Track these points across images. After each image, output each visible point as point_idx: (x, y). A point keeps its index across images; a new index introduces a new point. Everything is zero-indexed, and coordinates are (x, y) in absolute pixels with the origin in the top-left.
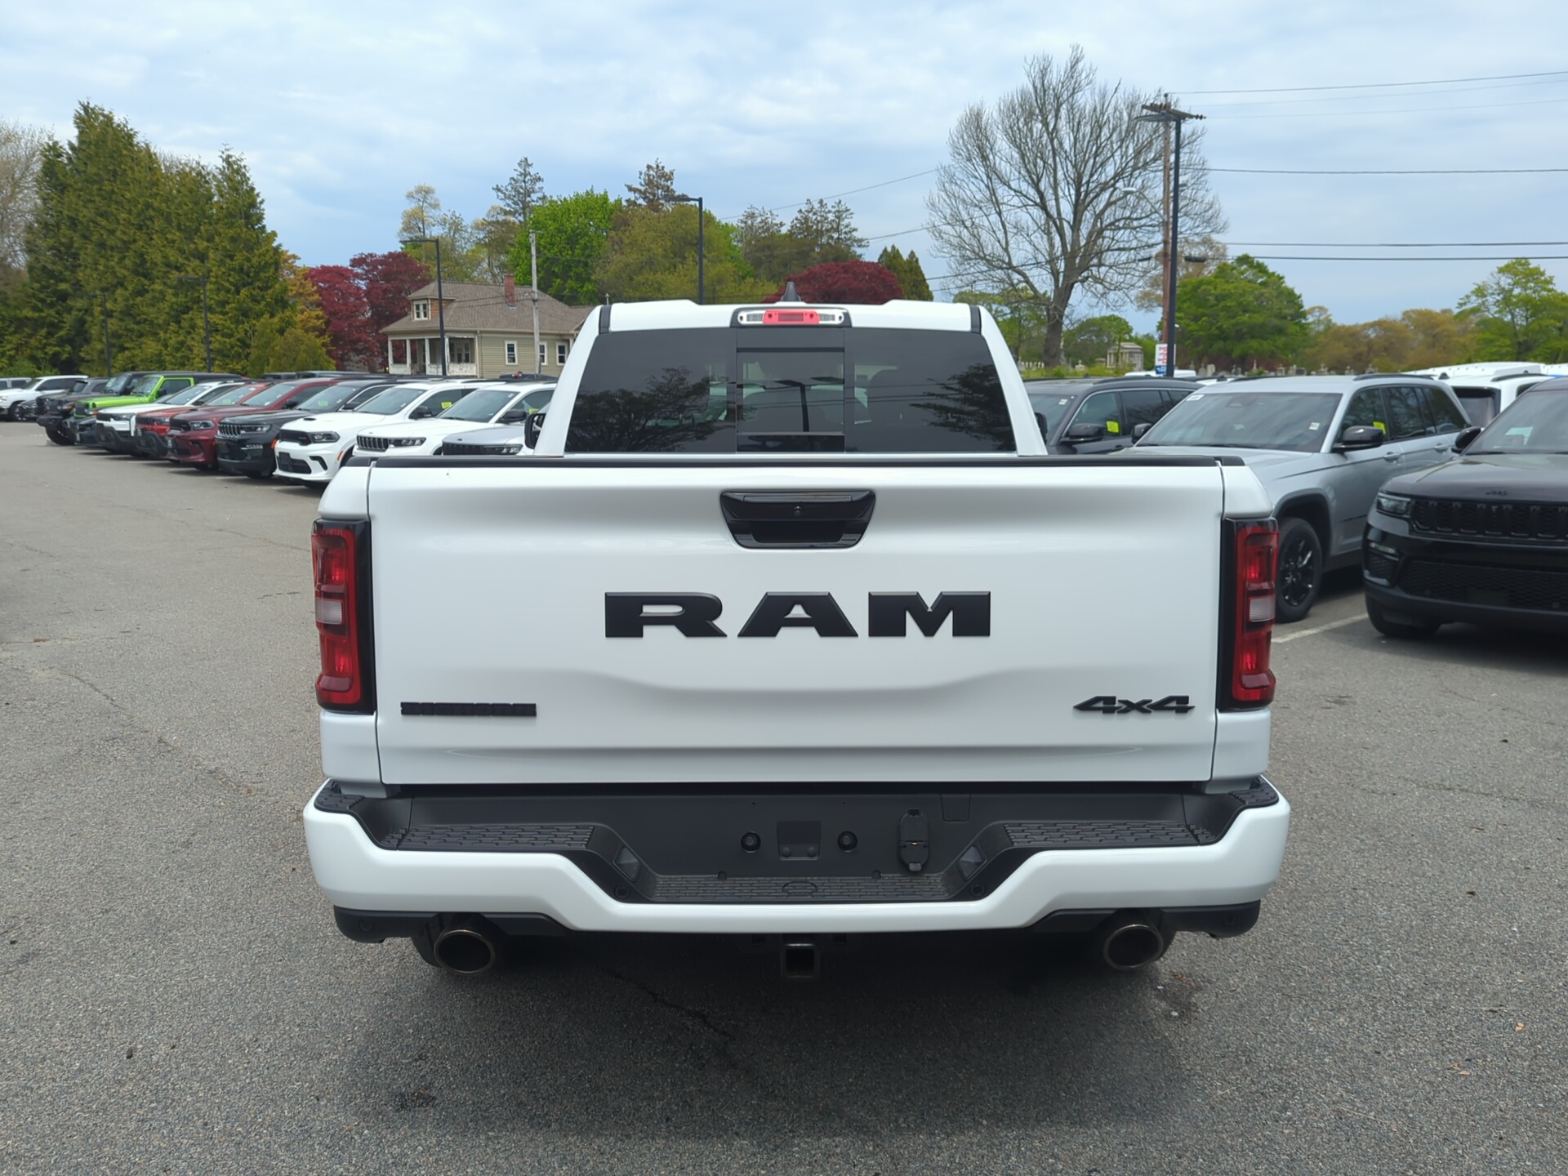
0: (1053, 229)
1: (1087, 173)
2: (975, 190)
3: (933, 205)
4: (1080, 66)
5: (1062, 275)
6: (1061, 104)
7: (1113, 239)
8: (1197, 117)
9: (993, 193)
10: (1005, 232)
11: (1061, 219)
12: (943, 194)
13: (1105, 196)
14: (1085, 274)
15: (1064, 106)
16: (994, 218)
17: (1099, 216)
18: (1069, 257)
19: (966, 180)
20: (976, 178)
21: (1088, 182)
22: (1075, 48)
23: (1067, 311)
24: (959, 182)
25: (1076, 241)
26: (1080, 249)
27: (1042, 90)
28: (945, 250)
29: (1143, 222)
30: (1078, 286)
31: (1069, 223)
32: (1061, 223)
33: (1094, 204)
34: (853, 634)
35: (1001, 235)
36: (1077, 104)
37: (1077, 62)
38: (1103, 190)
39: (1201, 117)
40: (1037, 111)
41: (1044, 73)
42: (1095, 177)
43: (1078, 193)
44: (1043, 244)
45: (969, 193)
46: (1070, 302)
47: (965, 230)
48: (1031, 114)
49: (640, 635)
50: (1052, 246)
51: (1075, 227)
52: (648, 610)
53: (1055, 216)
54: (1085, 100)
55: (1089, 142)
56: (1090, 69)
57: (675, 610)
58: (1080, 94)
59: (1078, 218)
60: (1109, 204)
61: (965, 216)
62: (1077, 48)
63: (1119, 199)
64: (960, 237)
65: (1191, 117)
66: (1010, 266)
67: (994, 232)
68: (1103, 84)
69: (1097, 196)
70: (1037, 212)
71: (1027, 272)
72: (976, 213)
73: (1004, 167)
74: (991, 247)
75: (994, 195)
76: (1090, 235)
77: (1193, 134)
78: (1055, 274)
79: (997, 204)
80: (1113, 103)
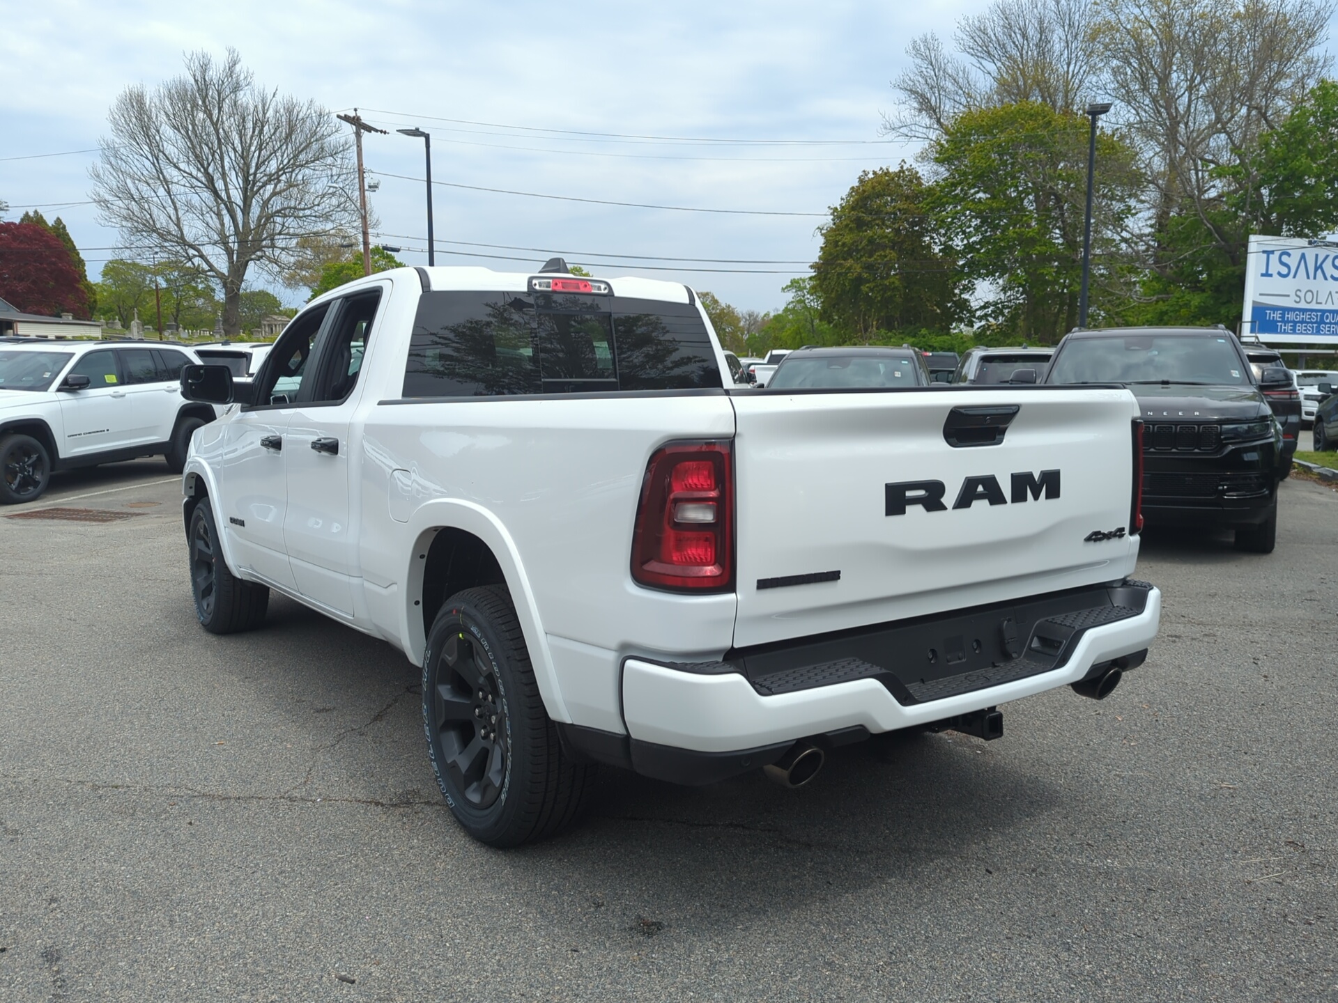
0: (224, 212)
1: (254, 164)
2: (145, 166)
3: (98, 176)
4: (238, 68)
5: (236, 252)
6: (224, 100)
7: (283, 225)
8: (381, 132)
9: (160, 171)
10: (176, 209)
11: (231, 202)
12: (109, 166)
13: (270, 188)
14: (259, 253)
15: (227, 101)
16: (162, 192)
17: (266, 203)
18: (242, 237)
19: (131, 156)
20: (142, 155)
21: (255, 174)
22: (231, 51)
23: (243, 285)
24: (124, 157)
25: (246, 223)
26: (251, 231)
27: (203, 86)
28: (114, 220)
29: (308, 212)
30: (251, 264)
31: (240, 207)
32: (231, 206)
33: (261, 191)
34: (1004, 502)
35: (171, 211)
36: (239, 102)
37: (235, 64)
38: (269, 181)
39: (385, 133)
40: (200, 103)
41: (204, 68)
42: (262, 169)
43: (246, 180)
44: (215, 222)
45: (135, 169)
46: (245, 278)
47: (133, 203)
48: (194, 105)
49: (903, 512)
50: (222, 225)
51: (246, 210)
52: (909, 494)
53: (225, 198)
54: (246, 98)
55: (252, 137)
56: (248, 72)
57: (921, 493)
58: (242, 93)
59: (248, 203)
60: (274, 194)
61: (133, 191)
62: (234, 52)
63: (284, 190)
64: (128, 209)
65: (377, 131)
66: (182, 241)
67: (164, 208)
68: (261, 87)
69: (264, 185)
70: (207, 195)
71: (201, 248)
72: (143, 187)
73: (170, 149)
74: (162, 221)
75: (162, 173)
76: (259, 218)
78: (229, 252)
79: (166, 182)
80: (273, 104)
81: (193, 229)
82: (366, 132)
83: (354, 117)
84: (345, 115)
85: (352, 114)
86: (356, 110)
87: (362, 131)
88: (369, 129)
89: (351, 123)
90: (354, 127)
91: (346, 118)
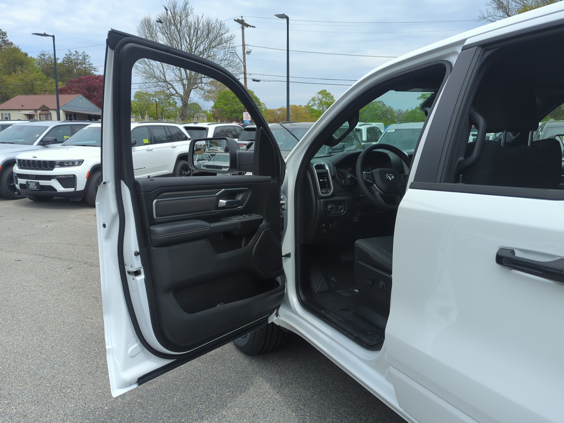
1: (194, 48)
4: (188, 6)
5: (186, 86)
6: (182, 20)
10: (163, 68)
14: (196, 86)
15: (183, 21)
18: (189, 79)
23: (189, 99)
27: (174, 14)
28: (139, 73)
30: (192, 90)
36: (188, 21)
37: (186, 5)
39: (254, 27)
40: (173, 22)
41: (175, 7)
42: (197, 50)
44: (178, 73)
46: (190, 97)
47: (147, 66)
48: (170, 23)
50: (181, 74)
54: (191, 19)
55: (193, 36)
56: (192, 8)
58: (189, 17)
64: (145, 69)
65: (250, 26)
66: (165, 81)
67: (158, 68)
68: (197, 14)
71: (173, 84)
74: (158, 73)
77: (231, 37)
78: (183, 85)
80: (202, 21)
82: (246, 27)
83: (241, 20)
84: (238, 19)
85: (240, 19)
86: (242, 17)
87: (245, 27)
88: (247, 26)
89: (240, 23)
90: (241, 25)
91: (238, 21)
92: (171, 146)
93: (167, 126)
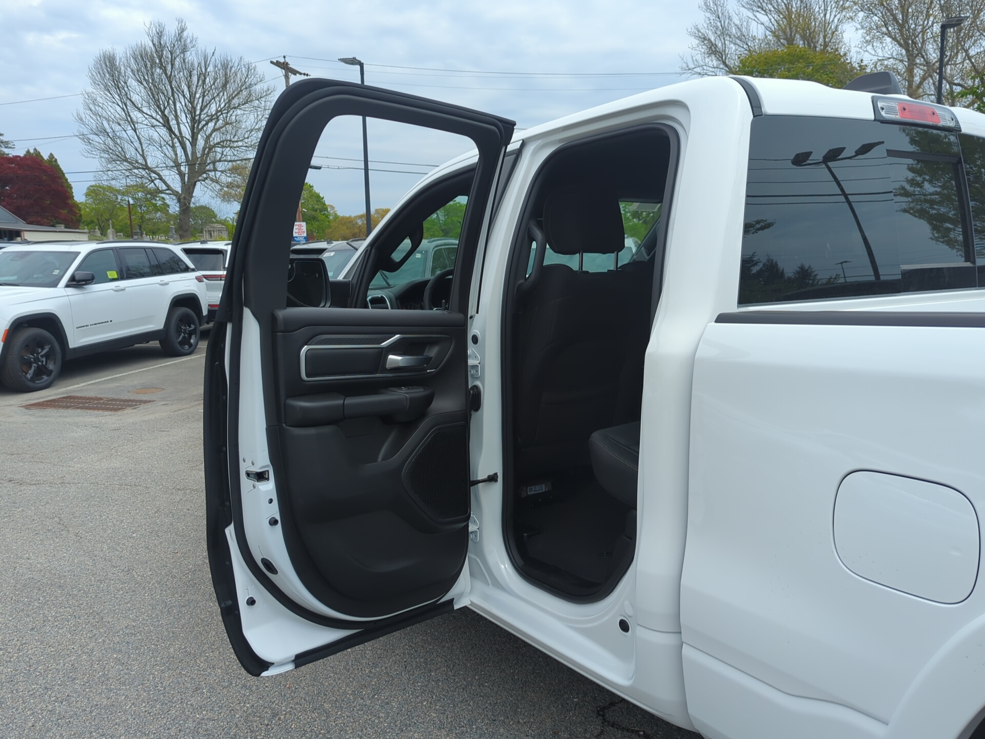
0: (177, 144)
1: (199, 107)
2: (116, 111)
3: (81, 119)
4: (185, 34)
5: (187, 175)
6: (175, 58)
7: (222, 154)
8: (304, 74)
9: (128, 114)
10: (141, 143)
11: (182, 137)
12: (88, 112)
13: (211, 125)
14: (205, 175)
15: (178, 59)
16: (131, 132)
17: (208, 137)
18: (191, 164)
19: (106, 104)
20: (114, 103)
21: (200, 115)
22: (180, 21)
23: (193, 200)
24: (100, 105)
25: (194, 153)
26: (198, 158)
27: (159, 48)
28: (94, 153)
29: (240, 144)
30: (198, 184)
31: (189, 140)
32: (183, 140)
33: (205, 128)
35: (137, 144)
36: (187, 60)
37: (182, 32)
38: (211, 120)
40: (157, 61)
41: (160, 35)
42: (205, 111)
43: (193, 120)
44: (170, 153)
45: (109, 113)
46: (194, 195)
47: (109, 139)
48: (153, 63)
50: (176, 155)
51: (194, 142)
53: (178, 134)
54: (192, 57)
55: (197, 86)
56: (192, 37)
58: (188, 53)
59: (195, 137)
60: (214, 130)
61: (109, 130)
62: (182, 22)
63: (222, 127)
64: (105, 144)
66: (146, 167)
67: (132, 142)
68: (203, 49)
69: (207, 124)
70: (163, 131)
71: (160, 173)
72: (117, 128)
73: (135, 98)
74: (131, 153)
75: (130, 116)
76: (204, 149)
77: (268, 90)
78: (181, 174)
79: (132, 122)
80: (213, 61)
81: (155, 158)
82: (293, 76)
83: (284, 63)
84: (277, 61)
85: (282, 60)
86: (284, 57)
87: (290, 74)
88: (295, 72)
89: (281, 68)
90: (284, 71)
91: (278, 64)
92: (159, 282)
93: (152, 249)
